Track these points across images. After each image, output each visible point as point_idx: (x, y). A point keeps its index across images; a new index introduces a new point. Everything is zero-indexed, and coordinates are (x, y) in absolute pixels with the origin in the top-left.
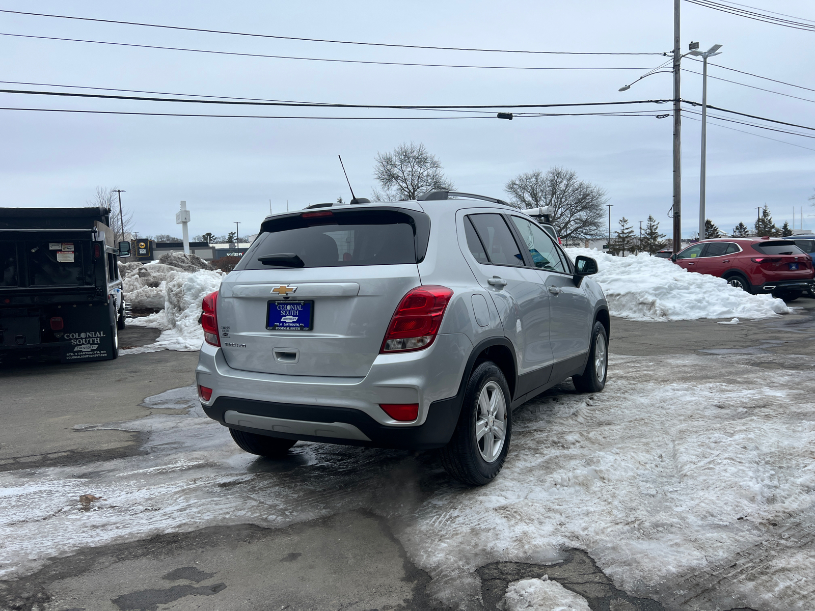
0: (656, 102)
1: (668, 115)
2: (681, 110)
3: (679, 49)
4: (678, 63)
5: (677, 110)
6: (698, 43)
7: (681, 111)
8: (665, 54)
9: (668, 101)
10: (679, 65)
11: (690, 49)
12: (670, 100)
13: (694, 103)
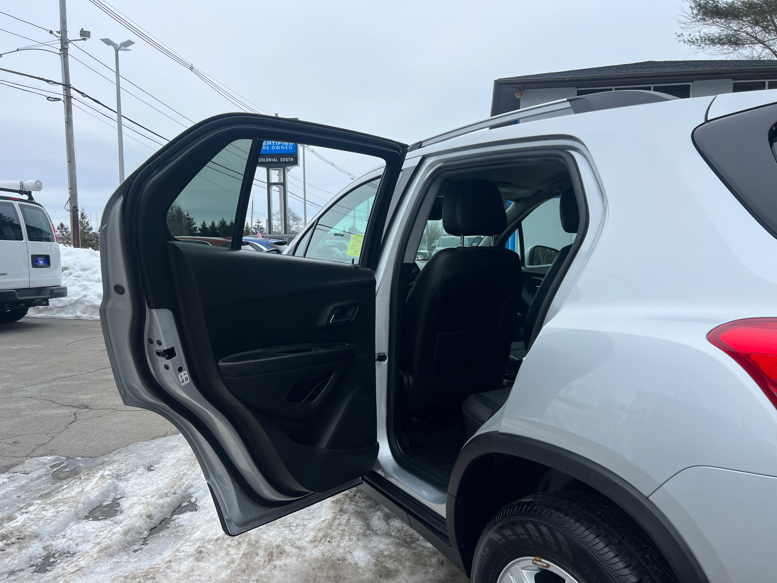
0: (48, 81)
1: (60, 99)
2: (72, 97)
3: (66, 32)
4: (66, 47)
5: (68, 97)
6: (89, 32)
7: (72, 99)
8: (51, 32)
9: (59, 84)
10: (67, 49)
11: (81, 35)
12: (61, 84)
13: (83, 93)
